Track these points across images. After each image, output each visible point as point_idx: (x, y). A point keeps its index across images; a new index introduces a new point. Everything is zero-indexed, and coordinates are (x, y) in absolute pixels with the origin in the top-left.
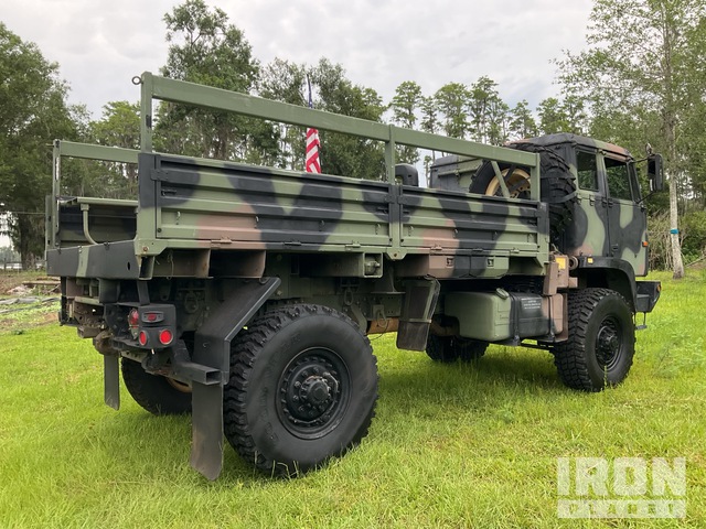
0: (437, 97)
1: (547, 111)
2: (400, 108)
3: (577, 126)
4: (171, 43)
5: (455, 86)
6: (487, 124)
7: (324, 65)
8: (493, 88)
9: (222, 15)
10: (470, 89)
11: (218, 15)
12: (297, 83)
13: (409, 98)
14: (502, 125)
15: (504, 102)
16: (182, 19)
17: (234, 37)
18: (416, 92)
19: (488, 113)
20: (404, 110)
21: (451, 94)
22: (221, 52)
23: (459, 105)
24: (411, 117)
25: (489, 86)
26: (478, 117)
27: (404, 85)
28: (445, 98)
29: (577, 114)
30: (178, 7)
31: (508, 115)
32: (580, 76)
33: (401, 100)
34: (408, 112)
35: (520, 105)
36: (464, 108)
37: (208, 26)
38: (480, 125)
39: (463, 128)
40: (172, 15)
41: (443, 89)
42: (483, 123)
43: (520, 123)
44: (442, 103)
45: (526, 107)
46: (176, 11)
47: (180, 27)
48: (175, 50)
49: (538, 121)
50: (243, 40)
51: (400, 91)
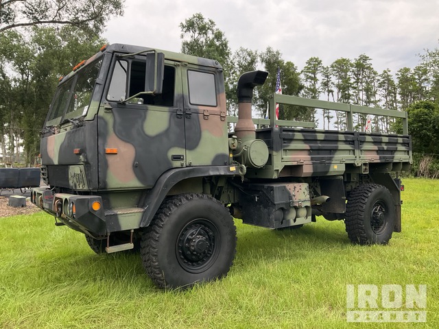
0: (332, 66)
1: (403, 75)
2: (308, 74)
3: (423, 85)
4: (183, 40)
5: (344, 60)
6: (364, 84)
7: (269, 51)
8: (368, 62)
9: (212, 23)
10: (353, 62)
11: (210, 23)
12: (253, 62)
13: (314, 67)
14: (373, 84)
15: (375, 70)
16: (190, 26)
17: (218, 36)
18: (319, 64)
19: (365, 77)
20: (310, 75)
21: (341, 65)
22: (211, 44)
23: (346, 71)
24: (315, 79)
25: (366, 60)
26: (358, 79)
27: (311, 59)
28: (337, 67)
29: (423, 78)
30: (188, 19)
31: (377, 78)
32: (434, 63)
33: (309, 68)
34: (313, 76)
35: (385, 72)
36: (349, 73)
37: (203, 29)
38: (359, 84)
39: (348, 87)
40: (184, 24)
41: (336, 62)
42: (361, 83)
43: (385, 83)
44: (335, 70)
45: (389, 73)
46: (187, 21)
47: (188, 30)
48: (185, 44)
49: (396, 82)
50: (223, 38)
51: (309, 63)
